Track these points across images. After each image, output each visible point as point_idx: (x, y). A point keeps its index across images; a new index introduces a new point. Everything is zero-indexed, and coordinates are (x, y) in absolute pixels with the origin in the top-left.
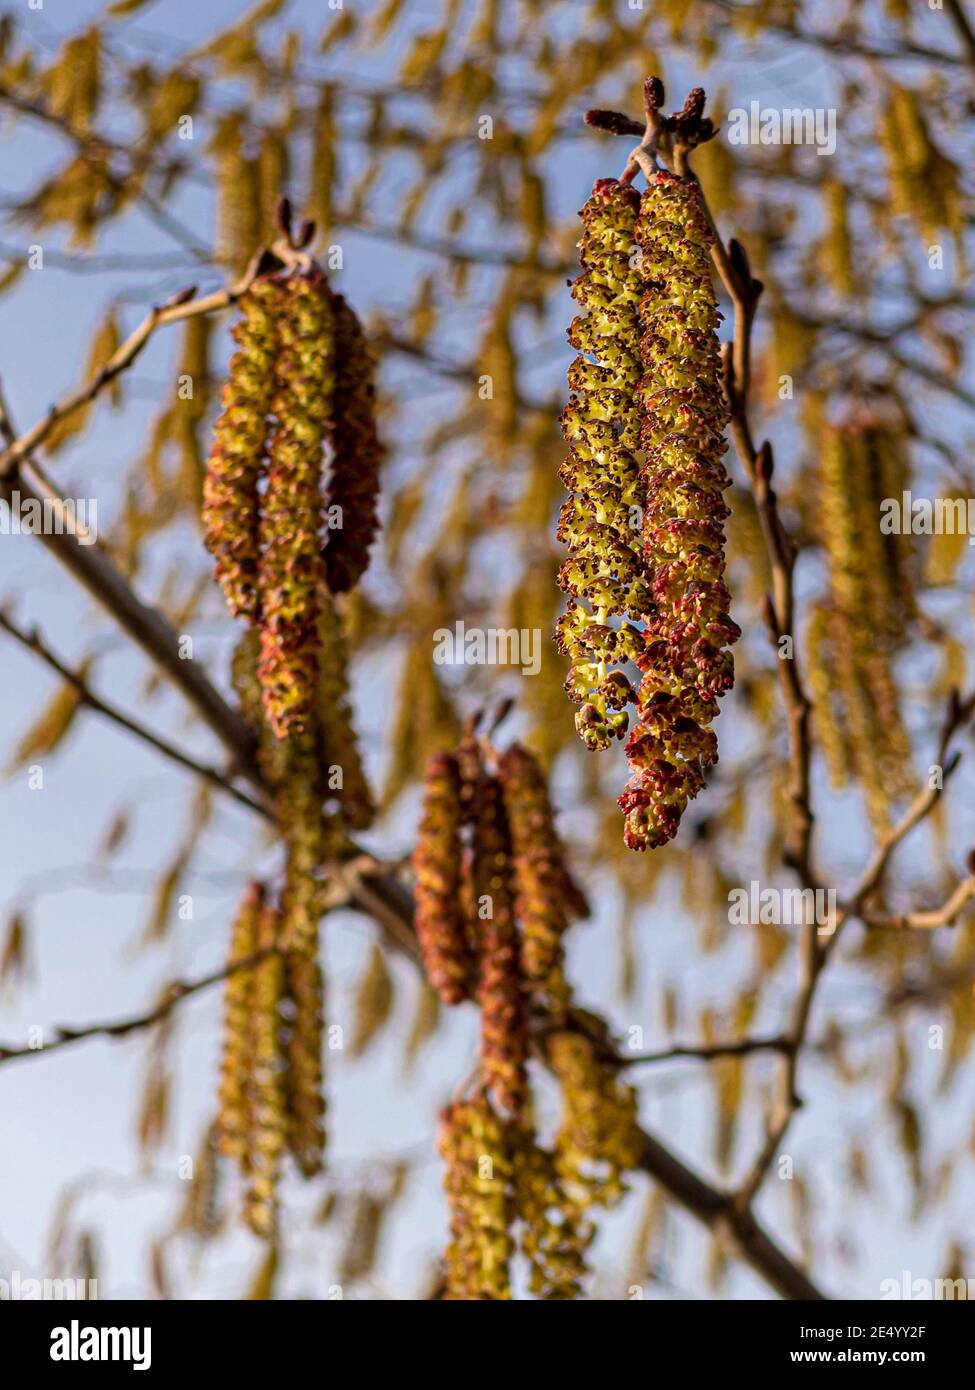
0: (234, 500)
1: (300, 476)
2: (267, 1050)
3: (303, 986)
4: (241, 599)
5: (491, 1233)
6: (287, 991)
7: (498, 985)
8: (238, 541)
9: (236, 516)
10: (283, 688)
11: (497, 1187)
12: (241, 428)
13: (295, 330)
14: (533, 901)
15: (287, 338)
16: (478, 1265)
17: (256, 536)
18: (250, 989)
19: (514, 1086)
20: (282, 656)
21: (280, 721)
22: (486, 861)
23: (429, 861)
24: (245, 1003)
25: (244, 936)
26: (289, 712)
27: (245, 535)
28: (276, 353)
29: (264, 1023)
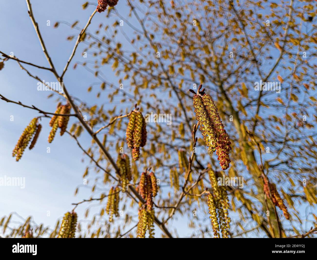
0: (130, 134)
1: (139, 132)
2: (113, 203)
3: (117, 197)
4: (130, 145)
5: (145, 223)
6: (115, 198)
7: (150, 197)
8: (130, 139)
9: (131, 136)
10: (136, 155)
11: (146, 218)
12: (131, 127)
13: (138, 117)
14: (154, 189)
15: (137, 118)
16: (143, 226)
17: (133, 138)
18: (111, 197)
19: (151, 208)
20: (136, 151)
21: (135, 158)
22: (148, 184)
23: (142, 183)
24: (111, 199)
25: (111, 192)
26: (136, 157)
27: (131, 138)
28: (135, 119)
29: (113, 201)
